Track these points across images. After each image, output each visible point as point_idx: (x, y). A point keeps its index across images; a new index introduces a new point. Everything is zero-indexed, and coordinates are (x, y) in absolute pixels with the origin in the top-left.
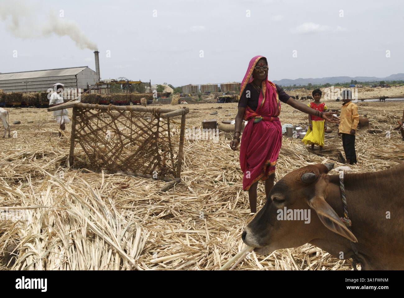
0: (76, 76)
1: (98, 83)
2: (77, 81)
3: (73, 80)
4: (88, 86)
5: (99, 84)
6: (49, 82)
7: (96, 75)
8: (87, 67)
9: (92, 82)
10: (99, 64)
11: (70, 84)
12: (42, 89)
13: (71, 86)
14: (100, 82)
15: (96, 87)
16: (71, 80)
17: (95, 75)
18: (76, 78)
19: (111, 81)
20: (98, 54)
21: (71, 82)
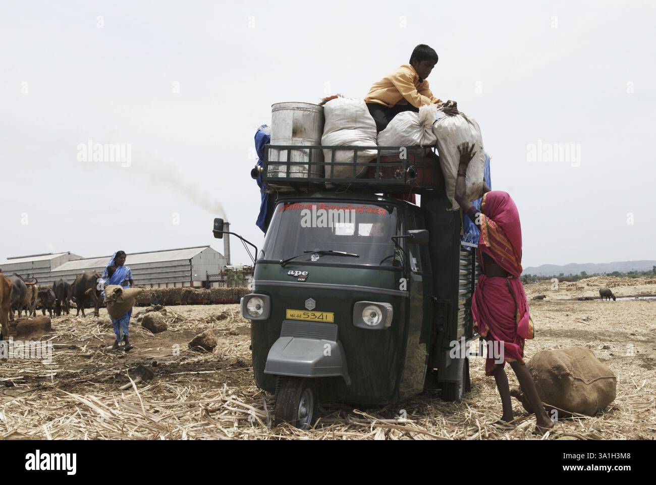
0: (190, 260)
1: (223, 271)
2: (191, 269)
3: (187, 267)
4: (208, 277)
5: (225, 274)
6: (149, 271)
7: (222, 260)
8: (208, 247)
9: (215, 270)
10: (229, 242)
11: (181, 273)
12: (140, 281)
13: (183, 277)
14: (227, 270)
15: (219, 278)
16: (182, 267)
17: (220, 258)
18: (191, 264)
19: (244, 269)
20: (228, 226)
21: (183, 271)
